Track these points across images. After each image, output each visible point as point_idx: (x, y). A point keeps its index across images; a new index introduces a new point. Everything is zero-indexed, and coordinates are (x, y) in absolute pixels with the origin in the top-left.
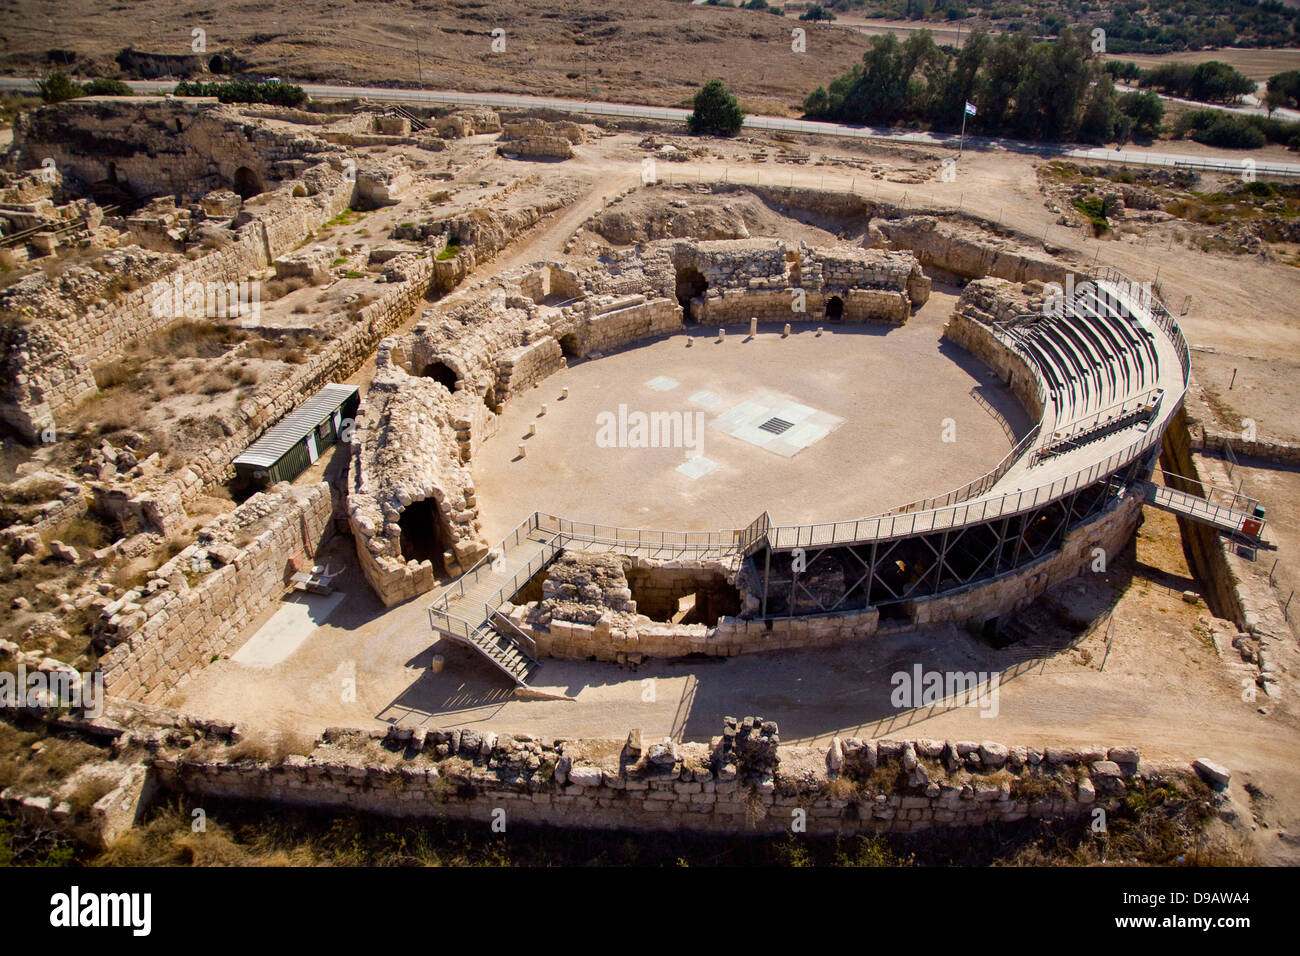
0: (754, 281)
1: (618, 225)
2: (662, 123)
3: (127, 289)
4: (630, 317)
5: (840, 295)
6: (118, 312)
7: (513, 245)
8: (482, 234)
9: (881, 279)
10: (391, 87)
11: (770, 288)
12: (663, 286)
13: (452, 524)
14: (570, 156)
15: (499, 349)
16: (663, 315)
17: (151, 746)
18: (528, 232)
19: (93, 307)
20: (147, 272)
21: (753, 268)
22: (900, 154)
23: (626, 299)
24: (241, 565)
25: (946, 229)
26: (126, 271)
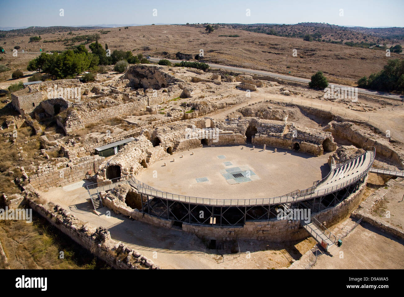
0: (271, 133)
1: (247, 111)
2: (301, 84)
3: (104, 108)
4: (227, 137)
5: (299, 143)
6: (100, 112)
7: (214, 112)
8: (202, 108)
9: (314, 140)
10: (234, 66)
11: (276, 137)
12: (241, 130)
13: (121, 174)
14: (255, 90)
15: (179, 138)
16: (239, 138)
17: (26, 194)
18: (221, 110)
19: (93, 110)
20: (111, 105)
21: (273, 130)
22: (378, 102)
23: (227, 132)
24: (72, 168)
25: (355, 127)
26: (105, 104)
